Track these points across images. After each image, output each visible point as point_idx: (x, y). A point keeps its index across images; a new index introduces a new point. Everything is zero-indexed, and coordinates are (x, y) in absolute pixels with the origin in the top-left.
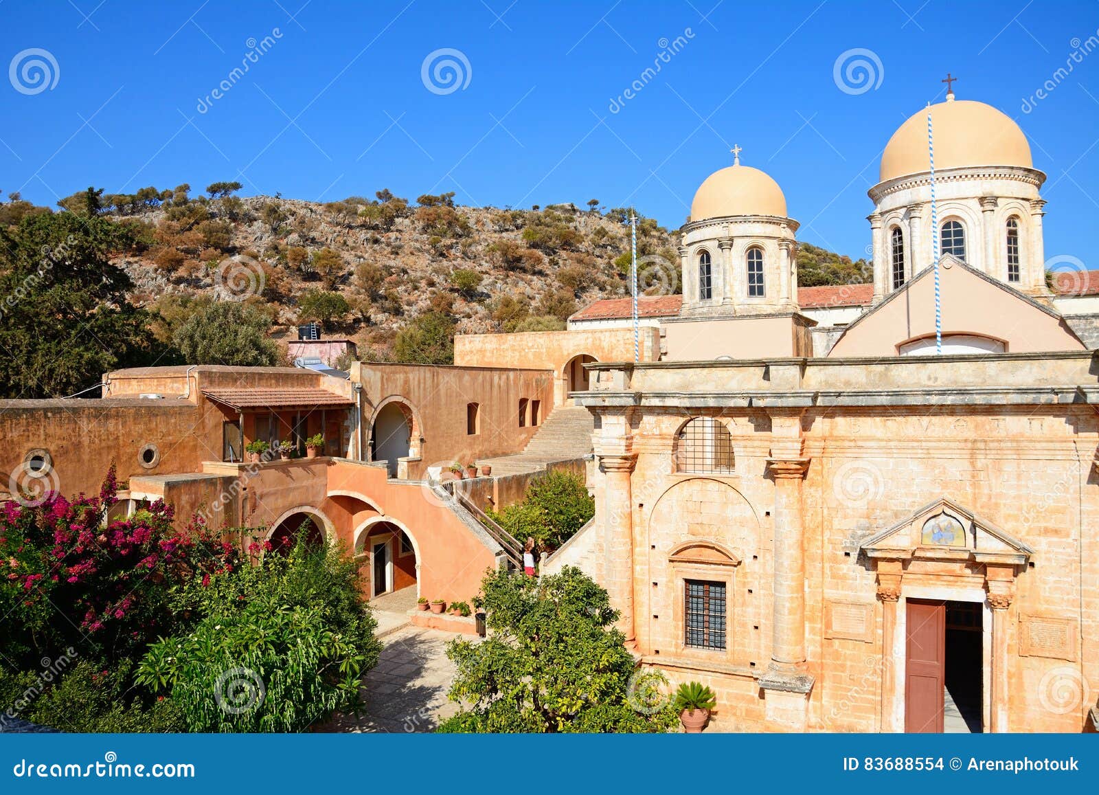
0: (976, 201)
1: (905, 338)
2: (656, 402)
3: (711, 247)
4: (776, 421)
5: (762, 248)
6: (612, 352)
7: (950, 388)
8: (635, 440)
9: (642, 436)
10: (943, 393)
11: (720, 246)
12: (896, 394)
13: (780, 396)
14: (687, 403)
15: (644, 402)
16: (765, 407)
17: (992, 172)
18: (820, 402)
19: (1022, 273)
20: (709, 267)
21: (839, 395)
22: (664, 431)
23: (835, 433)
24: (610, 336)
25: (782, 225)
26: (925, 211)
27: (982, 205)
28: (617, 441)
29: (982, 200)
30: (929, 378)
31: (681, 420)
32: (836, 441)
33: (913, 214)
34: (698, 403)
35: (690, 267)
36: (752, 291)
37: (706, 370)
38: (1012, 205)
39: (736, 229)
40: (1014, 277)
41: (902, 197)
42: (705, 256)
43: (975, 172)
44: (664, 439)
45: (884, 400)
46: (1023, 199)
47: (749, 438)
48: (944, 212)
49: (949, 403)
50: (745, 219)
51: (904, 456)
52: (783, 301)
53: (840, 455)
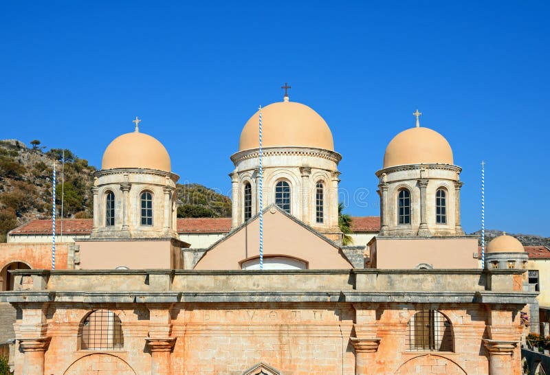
0: (297, 171)
1: (244, 258)
2: (66, 299)
3: (115, 189)
4: (153, 313)
5: (151, 192)
6: (41, 260)
7: (266, 291)
8: (49, 327)
9: (55, 324)
10: (262, 294)
11: (122, 189)
12: (232, 294)
13: (156, 295)
14: (89, 300)
15: (57, 299)
16: (145, 303)
17: (309, 151)
18: (183, 299)
19: (325, 217)
20: (113, 203)
21: (196, 295)
22: (72, 320)
23: (193, 320)
24: (41, 249)
25: (167, 177)
27: (301, 172)
28: (34, 328)
29: (302, 169)
30: (254, 285)
31: (85, 312)
32: (194, 325)
33: (258, 175)
34: (98, 299)
35: (100, 202)
36: (143, 222)
37: (105, 276)
38: (319, 174)
39: (134, 178)
40: (320, 220)
41: (251, 163)
42: (111, 195)
43: (300, 151)
44: (71, 325)
45: (225, 299)
46: (327, 170)
47: (135, 325)
49: (266, 301)
50: (140, 171)
51: (238, 335)
52: (165, 230)
53: (197, 335)
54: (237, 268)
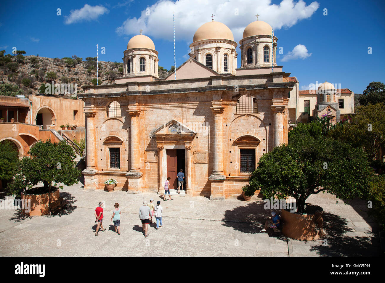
5: (145, 58)
9: (97, 107)
10: (173, 90)
12: (161, 91)
19: (229, 69)
23: (147, 103)
25: (151, 52)
26: (201, 52)
29: (216, 48)
30: (171, 87)
32: (147, 106)
36: (141, 70)
38: (225, 50)
39: (137, 52)
44: (103, 107)
45: (158, 93)
46: (229, 49)
48: (207, 52)
49: (174, 93)
51: (165, 109)
53: (148, 110)
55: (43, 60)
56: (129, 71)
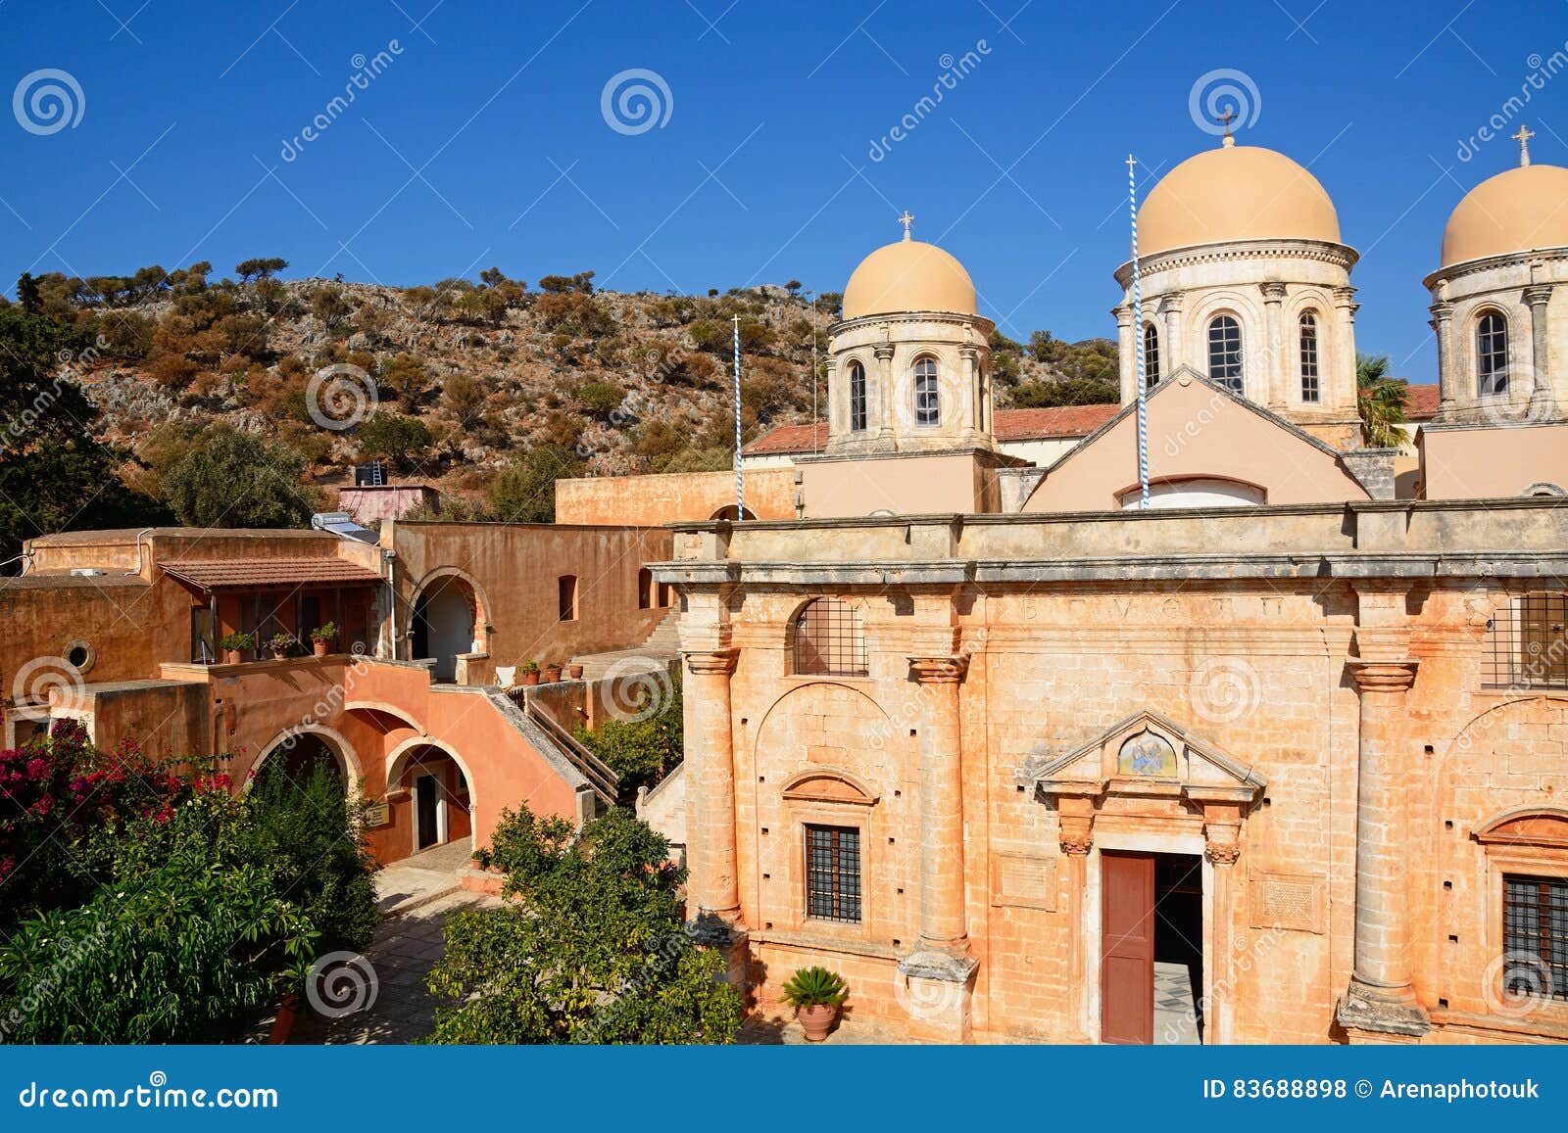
0: (1255, 293)
2: (759, 577)
3: (865, 356)
4: (920, 602)
5: (936, 358)
6: (772, 502)
7: (1153, 556)
8: (734, 630)
9: (745, 624)
10: (1145, 562)
11: (877, 355)
12: (1081, 564)
13: (922, 567)
14: (800, 578)
15: (745, 577)
16: (902, 584)
17: (1278, 247)
18: (979, 575)
19: (1322, 389)
20: (863, 384)
21: (1005, 565)
22: (774, 617)
23: (1002, 619)
24: (770, 480)
25: (965, 325)
26: (1184, 304)
27: (1264, 294)
28: (708, 631)
29: (1264, 287)
30: (1128, 543)
31: (796, 602)
32: (1003, 630)
33: (1170, 307)
34: (817, 578)
35: (839, 382)
36: (921, 418)
37: (829, 531)
38: (1306, 294)
39: (899, 331)
40: (1310, 391)
41: (1156, 283)
42: (858, 369)
43: (1257, 248)
44: (773, 627)
45: (1065, 573)
46: (1323, 286)
47: (887, 627)
48: (1215, 303)
49: (1153, 577)
50: (912, 318)
51: (1096, 651)
52: (966, 432)
53: (1009, 650)
54: (1110, 505)
55: (360, 297)
56: (860, 422)
